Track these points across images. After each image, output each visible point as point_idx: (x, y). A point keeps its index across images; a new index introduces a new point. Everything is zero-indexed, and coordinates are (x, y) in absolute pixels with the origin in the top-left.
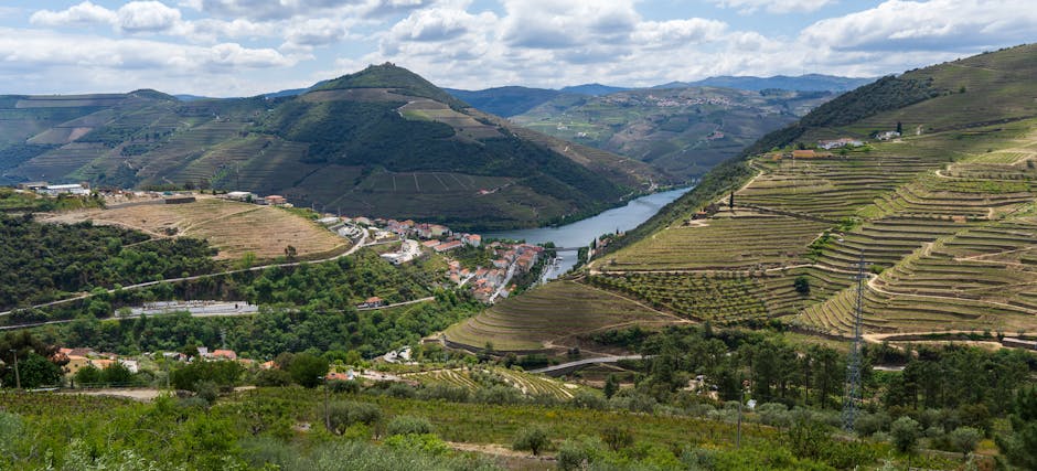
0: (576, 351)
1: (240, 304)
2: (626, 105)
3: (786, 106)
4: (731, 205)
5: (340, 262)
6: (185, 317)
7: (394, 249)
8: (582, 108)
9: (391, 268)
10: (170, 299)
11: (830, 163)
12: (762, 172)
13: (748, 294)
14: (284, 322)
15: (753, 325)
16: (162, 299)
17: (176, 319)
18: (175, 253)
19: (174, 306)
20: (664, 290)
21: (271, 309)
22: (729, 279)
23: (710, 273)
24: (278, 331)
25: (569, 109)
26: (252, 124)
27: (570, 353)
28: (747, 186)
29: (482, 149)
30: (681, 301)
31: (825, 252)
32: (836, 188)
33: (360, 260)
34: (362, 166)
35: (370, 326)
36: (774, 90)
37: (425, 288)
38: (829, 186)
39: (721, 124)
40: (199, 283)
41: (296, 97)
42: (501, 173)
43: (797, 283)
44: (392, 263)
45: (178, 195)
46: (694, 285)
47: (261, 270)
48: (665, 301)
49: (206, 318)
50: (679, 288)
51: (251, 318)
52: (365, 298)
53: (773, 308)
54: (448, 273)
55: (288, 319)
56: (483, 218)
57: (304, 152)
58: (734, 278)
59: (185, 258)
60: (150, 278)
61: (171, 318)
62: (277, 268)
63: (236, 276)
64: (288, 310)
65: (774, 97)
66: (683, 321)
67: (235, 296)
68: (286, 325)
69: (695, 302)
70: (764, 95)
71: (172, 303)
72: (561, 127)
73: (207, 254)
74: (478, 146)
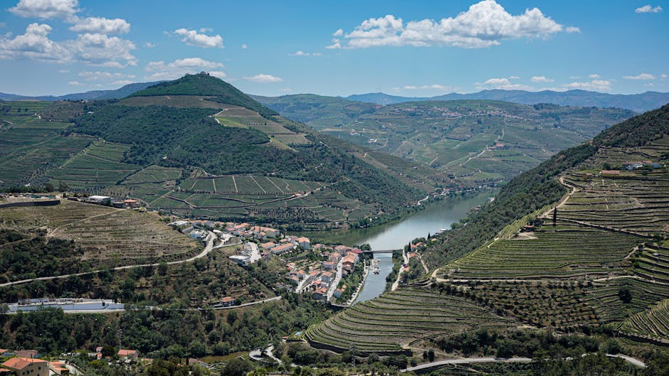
0: (431, 354)
1: (107, 302)
2: (413, 115)
3: (558, 119)
4: (554, 220)
5: (195, 263)
6: (59, 313)
7: (238, 252)
8: (372, 117)
9: (240, 269)
10: (41, 296)
11: (636, 183)
12: (575, 189)
13: (579, 302)
14: (148, 319)
15: (586, 330)
16: (34, 296)
17: (51, 315)
18: (46, 253)
19: (47, 302)
20: (506, 298)
21: (135, 307)
22: (560, 287)
23: (545, 282)
24: (144, 329)
25: (361, 117)
26: (73, 124)
27: (425, 355)
28: (564, 202)
29: (294, 155)
30: (521, 308)
31: (641, 264)
32: (643, 206)
33: (212, 261)
34: (182, 169)
35: (225, 324)
36: (546, 104)
37: (269, 287)
38: (638, 203)
39: (501, 135)
40: (69, 282)
41: (115, 101)
42: (313, 178)
43: (621, 293)
44: (240, 265)
45: (43, 199)
46: (532, 294)
47: (124, 270)
48: (507, 307)
49: (78, 316)
50: (518, 296)
51: (118, 315)
52: (219, 297)
53: (604, 316)
54: (289, 274)
55: (152, 317)
56: (299, 220)
57: (125, 153)
58: (565, 287)
59: (55, 258)
60: (23, 276)
61: (45, 314)
62: (139, 268)
63: (101, 275)
64: (152, 308)
65: (547, 111)
66: (526, 326)
67: (100, 295)
68: (150, 323)
69: (535, 310)
70: (537, 109)
71: (44, 299)
72: (353, 132)
73: (75, 254)
74: (290, 152)
